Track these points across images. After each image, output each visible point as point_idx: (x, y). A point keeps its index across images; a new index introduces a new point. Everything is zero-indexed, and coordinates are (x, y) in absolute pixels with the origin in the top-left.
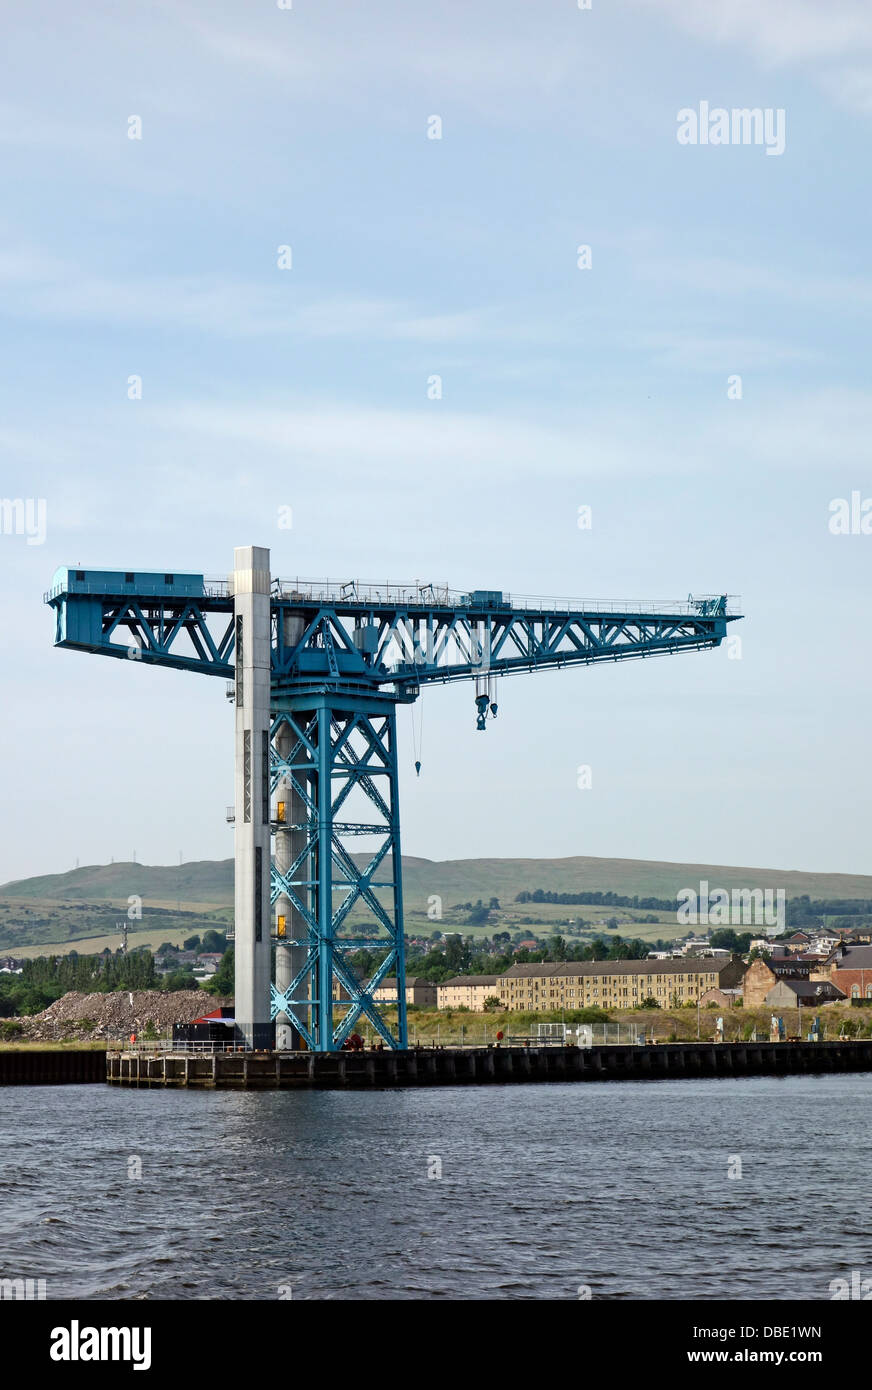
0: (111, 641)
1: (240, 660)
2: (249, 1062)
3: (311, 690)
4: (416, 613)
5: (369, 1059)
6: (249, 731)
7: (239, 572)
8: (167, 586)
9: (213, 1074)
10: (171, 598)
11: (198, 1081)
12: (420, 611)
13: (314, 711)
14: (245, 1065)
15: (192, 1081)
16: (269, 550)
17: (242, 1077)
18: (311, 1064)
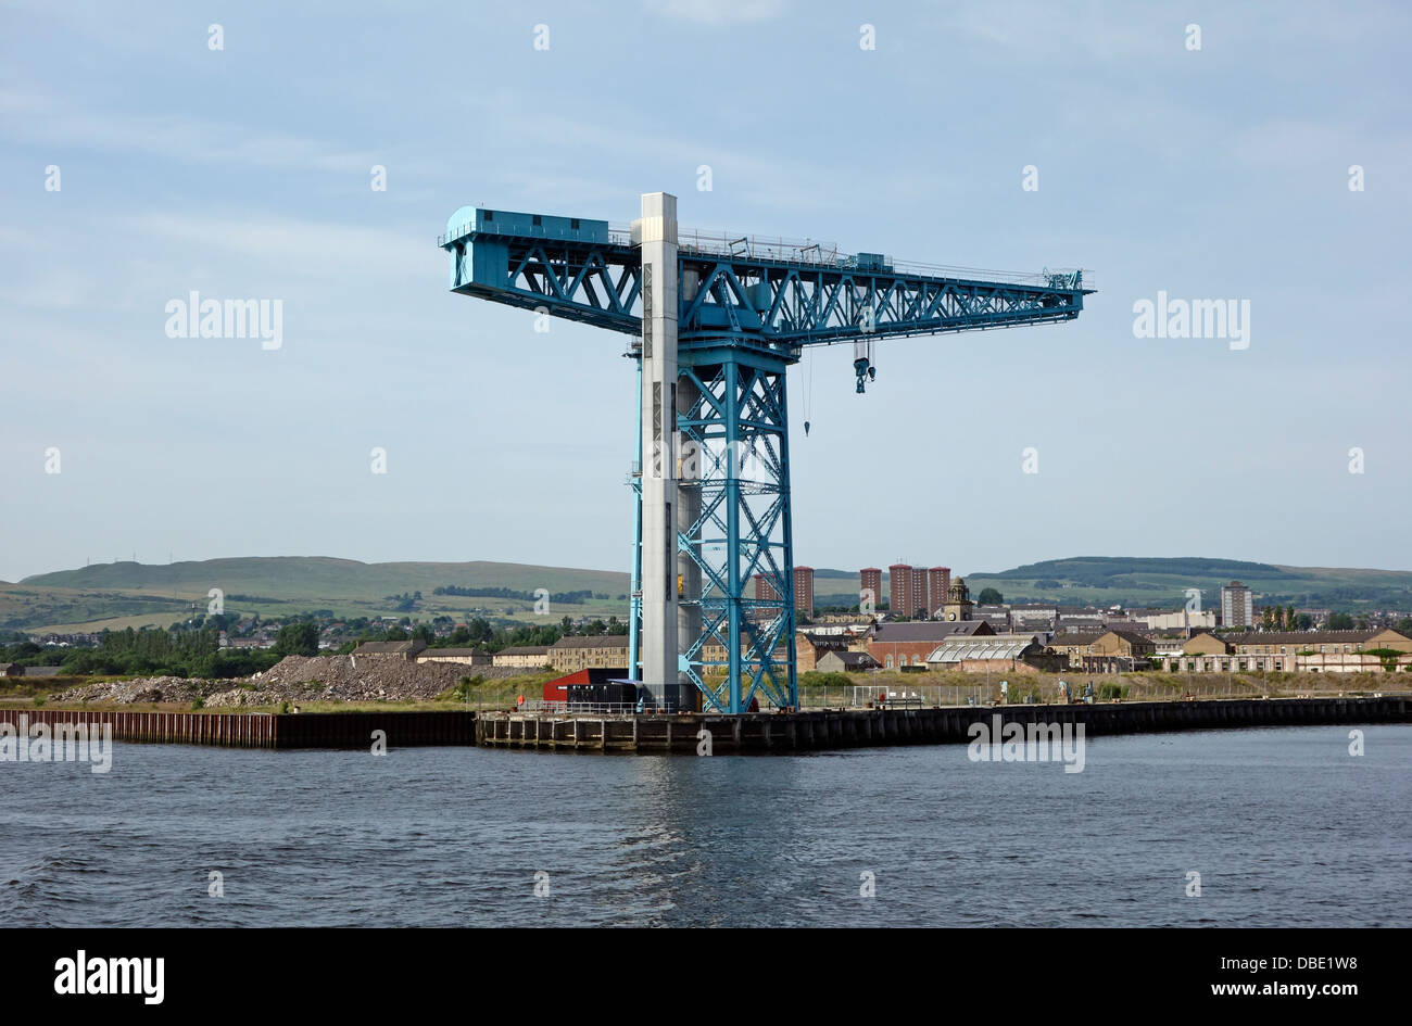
0: (517, 286)
1: (648, 311)
2: (672, 725)
3: (719, 344)
4: (808, 273)
5: (790, 722)
6: (659, 383)
7: (648, 219)
8: (574, 230)
9: (634, 737)
10: (576, 243)
11: (616, 744)
12: (810, 270)
13: (719, 366)
14: (669, 727)
15: (609, 744)
16: (676, 198)
17: (665, 740)
18: (738, 727)
